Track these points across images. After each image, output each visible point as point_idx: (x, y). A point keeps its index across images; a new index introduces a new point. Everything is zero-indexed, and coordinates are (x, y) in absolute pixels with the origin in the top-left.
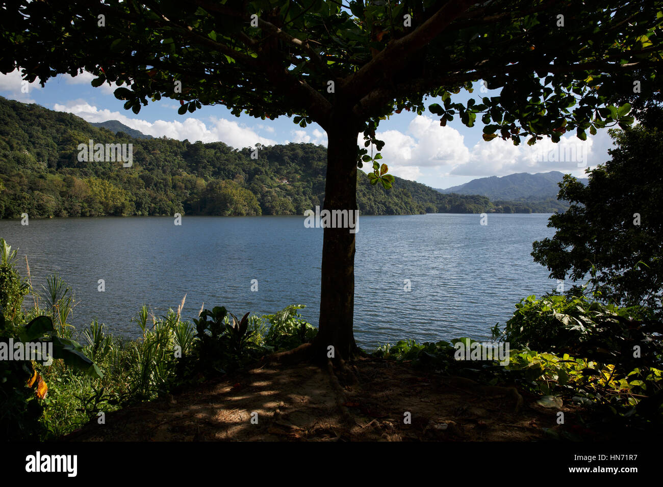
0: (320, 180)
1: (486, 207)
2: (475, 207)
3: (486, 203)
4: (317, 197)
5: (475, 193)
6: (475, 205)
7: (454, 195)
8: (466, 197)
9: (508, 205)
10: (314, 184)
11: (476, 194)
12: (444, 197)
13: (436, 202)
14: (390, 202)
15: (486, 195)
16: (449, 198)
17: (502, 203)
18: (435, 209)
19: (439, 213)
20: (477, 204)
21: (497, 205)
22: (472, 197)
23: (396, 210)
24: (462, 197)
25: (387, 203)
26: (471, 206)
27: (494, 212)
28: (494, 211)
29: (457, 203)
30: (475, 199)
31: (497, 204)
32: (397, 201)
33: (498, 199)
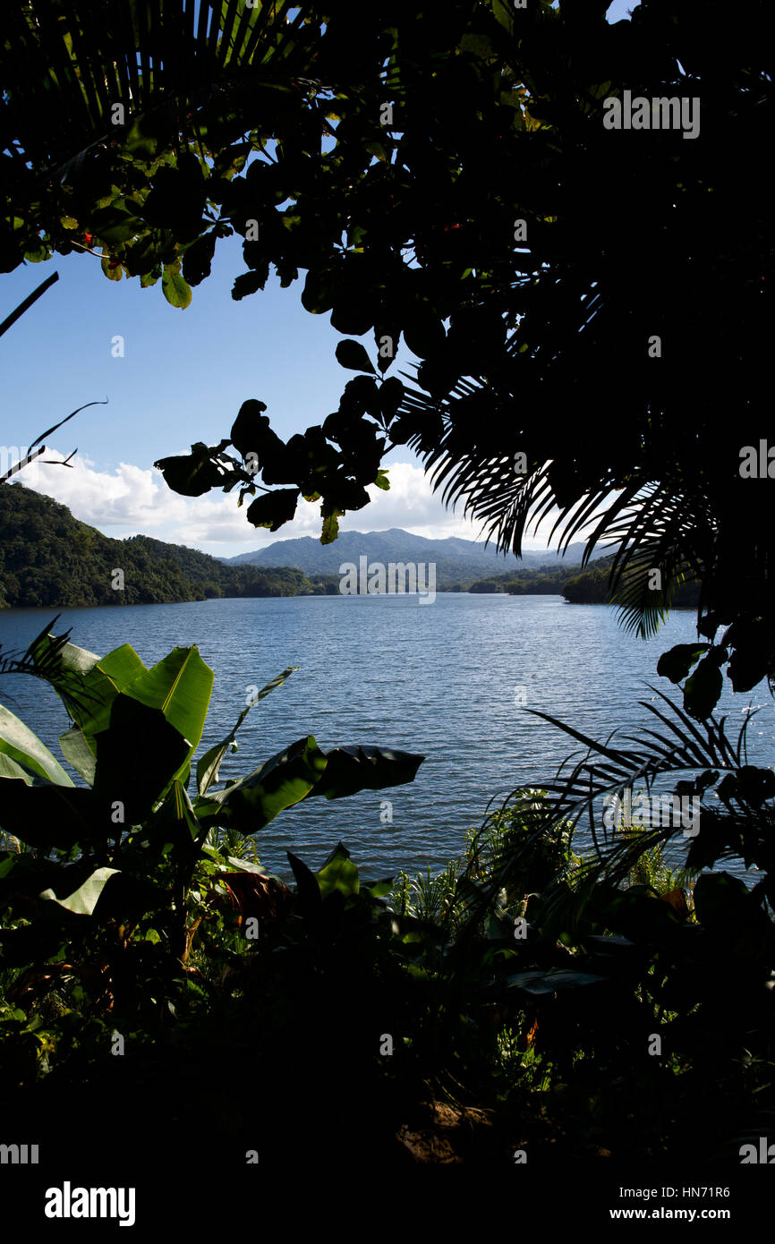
0: (19, 546)
1: (299, 585)
2: (282, 586)
3: (299, 579)
4: (13, 576)
5: (279, 563)
6: (284, 583)
7: (249, 567)
8: (268, 571)
9: (332, 582)
10: (8, 553)
11: (282, 566)
12: (232, 572)
13: (220, 580)
14: (146, 582)
15: (296, 566)
16: (240, 573)
17: (323, 579)
18: (220, 591)
19: (226, 597)
20: (287, 581)
21: (316, 583)
22: (278, 571)
23: (158, 595)
24: (261, 571)
25: (141, 584)
26: (278, 585)
27: (312, 594)
28: (312, 591)
29: (253, 582)
30: (282, 573)
31: (315, 580)
32: (158, 580)
33: (316, 572)
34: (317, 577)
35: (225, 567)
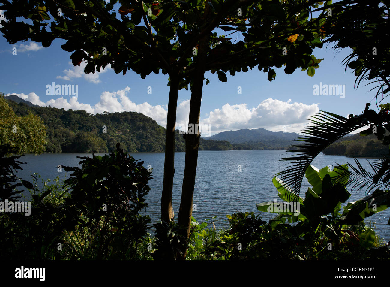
0: (141, 133)
1: (228, 147)
2: (223, 147)
3: (229, 145)
4: (139, 142)
5: (222, 139)
6: (223, 146)
7: (212, 140)
8: (218, 142)
9: (240, 146)
10: (137, 135)
11: (223, 140)
12: (206, 142)
13: (203, 145)
14: (179, 145)
15: (227, 140)
16: (209, 142)
17: (236, 145)
18: (202, 148)
19: (204, 150)
20: (224, 145)
21: (234, 146)
22: (222, 142)
23: (183, 149)
24: (216, 142)
25: (178, 145)
26: (221, 147)
27: (233, 150)
28: (233, 149)
29: (213, 145)
30: (223, 143)
31: (234, 145)
32: (183, 144)
33: (234, 143)
34: (234, 144)
35: (204, 140)
